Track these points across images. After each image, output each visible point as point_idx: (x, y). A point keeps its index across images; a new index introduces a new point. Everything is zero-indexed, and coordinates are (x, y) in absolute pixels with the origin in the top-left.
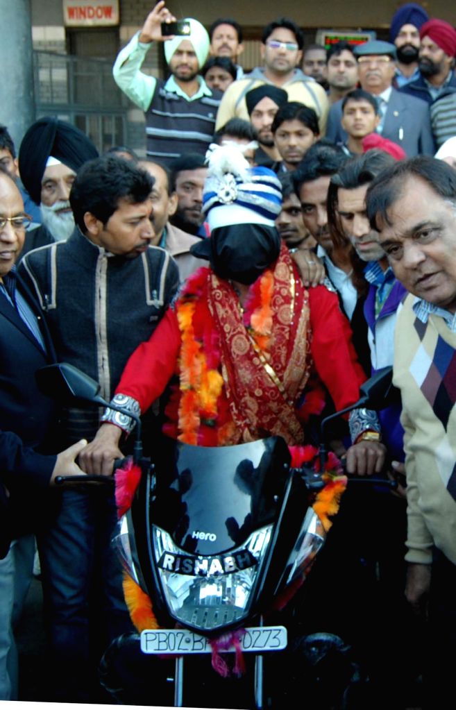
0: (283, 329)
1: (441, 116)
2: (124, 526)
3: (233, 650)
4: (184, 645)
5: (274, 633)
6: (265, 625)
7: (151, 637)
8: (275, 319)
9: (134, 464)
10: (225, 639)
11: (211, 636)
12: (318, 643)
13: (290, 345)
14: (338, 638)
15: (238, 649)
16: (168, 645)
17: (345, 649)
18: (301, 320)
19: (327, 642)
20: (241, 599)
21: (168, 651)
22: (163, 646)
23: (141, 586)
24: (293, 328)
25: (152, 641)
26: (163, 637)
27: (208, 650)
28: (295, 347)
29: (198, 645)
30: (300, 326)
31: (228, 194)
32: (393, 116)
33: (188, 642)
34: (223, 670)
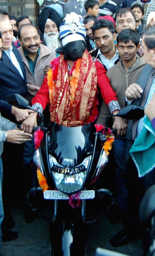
0: (83, 75)
2: (38, 154)
3: (76, 198)
4: (59, 196)
5: (90, 193)
7: (47, 193)
8: (81, 72)
10: (74, 195)
11: (69, 195)
12: (102, 192)
13: (85, 80)
14: (108, 191)
15: (78, 199)
16: (54, 196)
17: (111, 194)
19: (105, 192)
21: (53, 198)
22: (52, 196)
23: (45, 175)
24: (87, 75)
25: (48, 195)
26: (52, 193)
27: (68, 198)
28: (87, 81)
29: (64, 197)
30: (90, 74)
31: (74, 30)
33: (61, 195)
34: (73, 206)
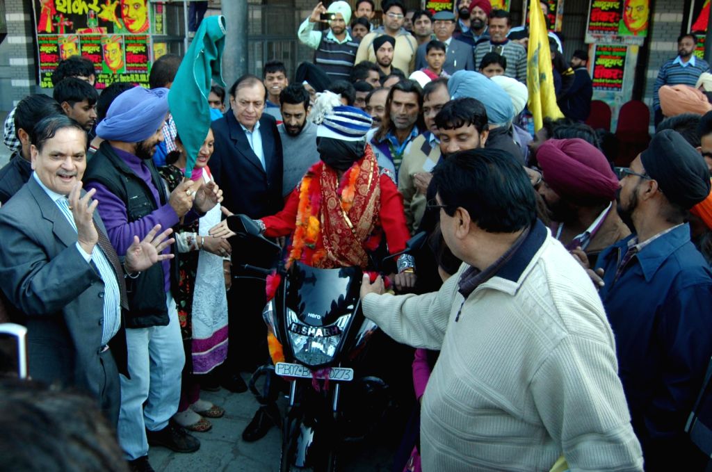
0: (361, 198)
1: (479, 52)
2: (270, 307)
3: (323, 378)
4: (298, 372)
5: (347, 372)
6: (341, 367)
7: (281, 366)
8: (357, 193)
9: (277, 273)
10: (320, 372)
11: (313, 369)
12: (371, 382)
13: (364, 208)
14: (382, 381)
15: (327, 378)
16: (290, 372)
17: (386, 387)
18: (373, 194)
19: (375, 382)
20: (331, 351)
21: (289, 375)
22: (287, 372)
23: (278, 339)
24: (368, 198)
25: (282, 369)
26: (287, 367)
27: (311, 376)
28: (367, 209)
29: (305, 374)
30: (372, 198)
32: (451, 53)
33: (300, 371)
34: (318, 388)
